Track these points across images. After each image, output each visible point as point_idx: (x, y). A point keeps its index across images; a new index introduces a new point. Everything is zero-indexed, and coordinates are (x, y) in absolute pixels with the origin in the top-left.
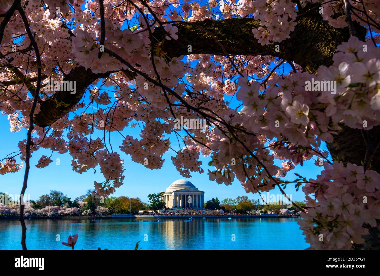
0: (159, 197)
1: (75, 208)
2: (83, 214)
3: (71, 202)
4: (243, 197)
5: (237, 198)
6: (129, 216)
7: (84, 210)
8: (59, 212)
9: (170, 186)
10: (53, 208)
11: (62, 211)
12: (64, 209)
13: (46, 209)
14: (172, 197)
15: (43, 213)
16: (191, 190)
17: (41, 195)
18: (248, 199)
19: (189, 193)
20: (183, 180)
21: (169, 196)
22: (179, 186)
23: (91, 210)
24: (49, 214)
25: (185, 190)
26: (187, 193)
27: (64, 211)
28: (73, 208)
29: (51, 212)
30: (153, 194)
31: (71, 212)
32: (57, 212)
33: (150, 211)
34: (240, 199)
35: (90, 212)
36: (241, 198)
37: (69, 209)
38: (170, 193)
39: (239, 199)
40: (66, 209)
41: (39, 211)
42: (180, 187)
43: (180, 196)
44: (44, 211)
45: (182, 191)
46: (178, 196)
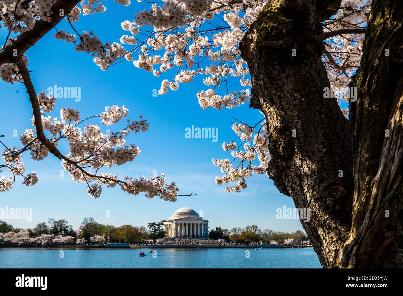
0: (160, 226)
1: (70, 237)
2: (77, 243)
3: (67, 230)
4: (253, 226)
5: (246, 228)
6: (123, 246)
7: (79, 239)
8: (54, 241)
9: (173, 214)
10: (48, 237)
11: (56, 239)
12: (59, 238)
13: (40, 237)
14: (173, 226)
15: (38, 242)
16: (193, 219)
17: (37, 224)
18: (258, 228)
19: (191, 221)
20: (186, 208)
21: (171, 225)
22: (181, 214)
23: (86, 239)
24: (43, 242)
25: (187, 219)
26: (189, 221)
27: (59, 239)
28: (68, 237)
29: (45, 240)
30: (153, 222)
31: (66, 241)
32: (52, 240)
33: (150, 241)
34: (250, 229)
35: (85, 241)
36: (251, 227)
37: (64, 237)
38: (172, 221)
39: (248, 228)
40: (61, 238)
41: (33, 239)
42: (182, 216)
43: (181, 224)
44: (39, 239)
45: (184, 220)
46: (179, 225)
